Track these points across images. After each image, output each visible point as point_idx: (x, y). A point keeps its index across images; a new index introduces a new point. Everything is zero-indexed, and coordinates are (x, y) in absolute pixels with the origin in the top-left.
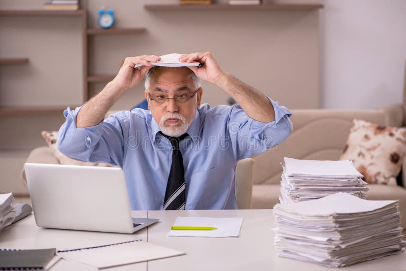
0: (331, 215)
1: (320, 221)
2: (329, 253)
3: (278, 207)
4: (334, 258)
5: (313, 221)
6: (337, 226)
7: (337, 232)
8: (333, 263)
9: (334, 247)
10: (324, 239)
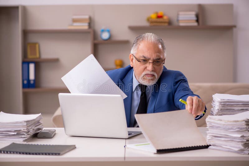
0: (244, 120)
1: (236, 124)
2: (242, 145)
3: (209, 117)
4: (245, 148)
5: (232, 124)
6: (248, 127)
7: (247, 131)
8: (245, 152)
9: (245, 140)
10: (239, 136)
